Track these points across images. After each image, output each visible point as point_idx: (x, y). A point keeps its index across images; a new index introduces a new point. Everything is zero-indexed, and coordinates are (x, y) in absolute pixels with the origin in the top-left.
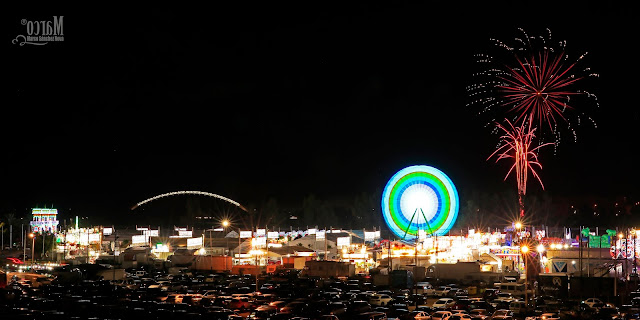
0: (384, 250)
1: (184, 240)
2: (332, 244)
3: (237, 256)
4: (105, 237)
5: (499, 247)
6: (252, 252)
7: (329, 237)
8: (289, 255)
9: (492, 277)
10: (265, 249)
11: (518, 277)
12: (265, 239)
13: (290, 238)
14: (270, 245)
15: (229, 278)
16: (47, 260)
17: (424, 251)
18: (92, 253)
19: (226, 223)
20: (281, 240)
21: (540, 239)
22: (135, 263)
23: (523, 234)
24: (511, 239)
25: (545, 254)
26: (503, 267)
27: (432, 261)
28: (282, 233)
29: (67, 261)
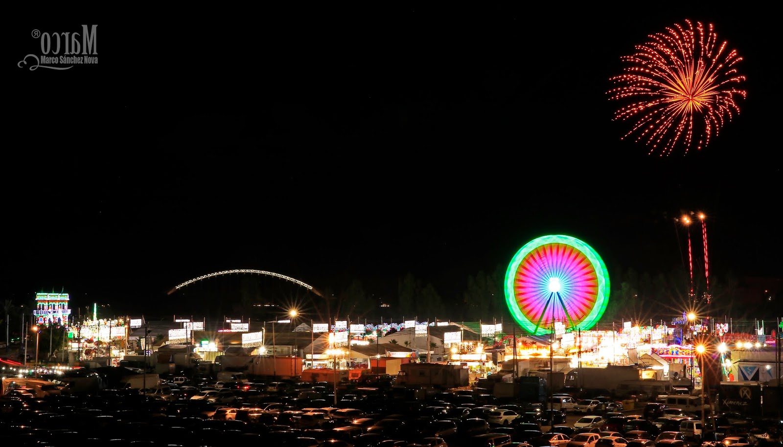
0: (508, 350)
1: (238, 336)
2: (436, 340)
3: (309, 356)
4: (132, 331)
5: (665, 345)
6: (329, 352)
7: (432, 331)
8: (378, 356)
9: (655, 386)
10: (347, 347)
11: (691, 386)
12: (346, 334)
13: (380, 333)
14: (353, 342)
15: (298, 387)
16: (56, 362)
17: (562, 351)
18: (115, 352)
19: (293, 313)
20: (368, 336)
21: (721, 335)
22: (172, 366)
23: (698, 328)
24: (682, 334)
25: (728, 356)
26: (670, 372)
27: (574, 365)
28: (369, 326)
29: (82, 363)
